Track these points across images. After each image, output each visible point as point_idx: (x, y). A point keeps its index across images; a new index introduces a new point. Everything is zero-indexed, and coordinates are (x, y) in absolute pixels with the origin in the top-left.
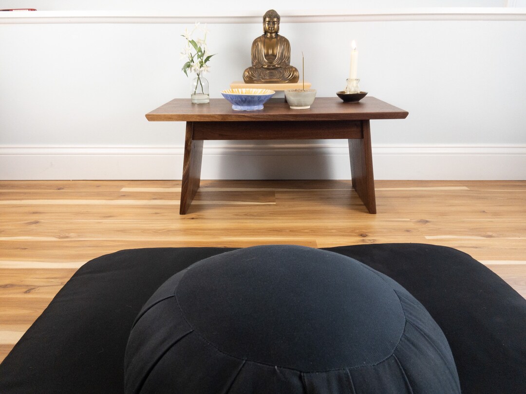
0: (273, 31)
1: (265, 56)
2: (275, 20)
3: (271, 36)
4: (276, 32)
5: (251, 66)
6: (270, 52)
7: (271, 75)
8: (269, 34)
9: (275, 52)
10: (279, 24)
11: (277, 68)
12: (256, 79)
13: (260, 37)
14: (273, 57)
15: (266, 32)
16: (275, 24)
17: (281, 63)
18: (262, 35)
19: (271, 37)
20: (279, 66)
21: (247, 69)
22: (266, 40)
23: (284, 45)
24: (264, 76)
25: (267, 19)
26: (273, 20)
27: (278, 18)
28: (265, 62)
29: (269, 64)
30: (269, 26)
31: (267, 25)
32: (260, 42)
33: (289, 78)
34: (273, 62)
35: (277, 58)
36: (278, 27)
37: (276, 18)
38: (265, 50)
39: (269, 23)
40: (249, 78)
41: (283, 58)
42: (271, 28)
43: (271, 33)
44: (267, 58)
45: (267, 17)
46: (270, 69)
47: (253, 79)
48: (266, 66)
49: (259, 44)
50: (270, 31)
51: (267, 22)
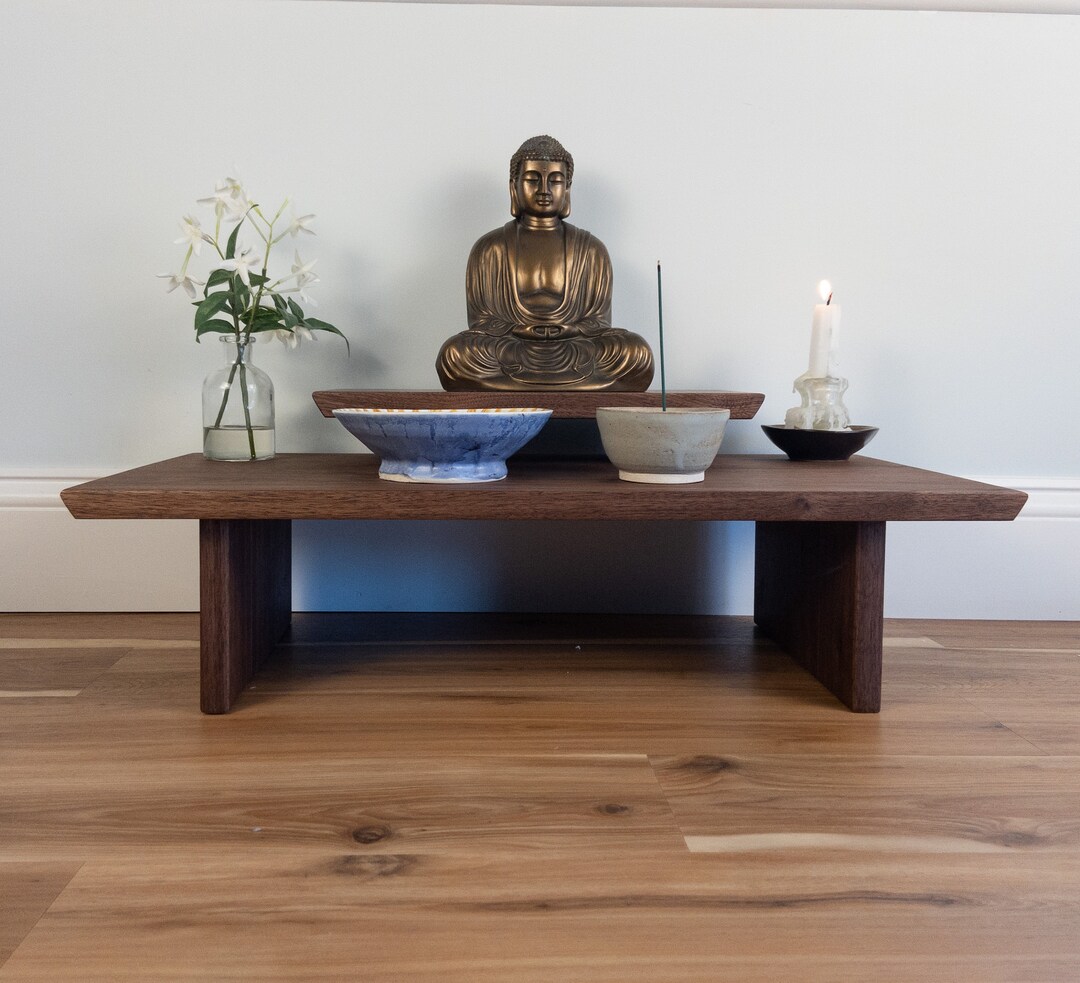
0: (549, 208)
1: (520, 294)
2: (556, 167)
3: (541, 225)
4: (559, 215)
5: (466, 328)
6: (540, 279)
7: (548, 363)
8: (534, 221)
9: (557, 280)
10: (568, 184)
11: (569, 335)
12: (489, 373)
14: (550, 301)
15: (523, 211)
16: (555, 182)
17: (581, 319)
19: (543, 232)
20: (576, 330)
21: (453, 339)
22: (524, 239)
23: (589, 260)
24: (522, 365)
25: (530, 166)
26: (547, 167)
27: (567, 161)
28: (521, 317)
29: (538, 323)
30: (536, 190)
31: (526, 186)
32: (503, 247)
33: (619, 370)
34: (552, 317)
35: (567, 302)
36: (566, 197)
37: (560, 160)
38: (519, 275)
39: (537, 178)
40: (463, 372)
41: (587, 304)
42: (544, 195)
43: (542, 215)
44: (529, 302)
45: (529, 159)
46: (543, 339)
47: (478, 373)
48: (528, 329)
49: (499, 253)
50: (538, 208)
51: (528, 177)
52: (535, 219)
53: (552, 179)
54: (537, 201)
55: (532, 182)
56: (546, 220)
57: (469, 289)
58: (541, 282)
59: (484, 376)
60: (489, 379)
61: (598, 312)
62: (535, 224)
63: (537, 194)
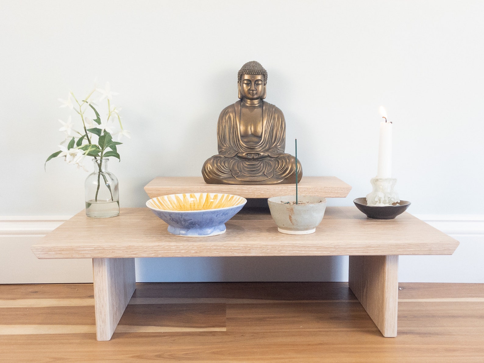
0: (255, 96)
1: (242, 136)
2: (259, 77)
3: (252, 104)
4: (261, 98)
5: (217, 153)
6: (251, 129)
7: (253, 171)
9: (259, 130)
10: (265, 85)
11: (263, 157)
12: (225, 176)
13: (232, 106)
14: (255, 139)
15: (243, 98)
16: (258, 84)
17: (269, 149)
18: (237, 102)
19: (253, 107)
20: (266, 154)
21: (209, 159)
22: (244, 110)
24: (241, 171)
25: (246, 77)
26: (254, 78)
27: (264, 74)
28: (242, 147)
29: (249, 151)
30: (249, 88)
31: (245, 86)
32: (234, 114)
33: (285, 174)
34: (256, 148)
35: (264, 140)
36: (264, 90)
37: (260, 74)
38: (241, 127)
39: (249, 82)
40: (213, 175)
41: (273, 140)
42: (253, 90)
43: (252, 99)
44: (245, 140)
45: (246, 74)
46: (251, 159)
47: (220, 176)
48: (244, 154)
49: (232, 117)
50: (250, 96)
51: (245, 82)
52: (249, 100)
53: (256, 83)
54: (250, 93)
55: (247, 84)
56: (254, 101)
57: (218, 133)
58: (251, 131)
59: (223, 177)
60: (225, 178)
61: (278, 144)
62: (249, 103)
63: (249, 90)
